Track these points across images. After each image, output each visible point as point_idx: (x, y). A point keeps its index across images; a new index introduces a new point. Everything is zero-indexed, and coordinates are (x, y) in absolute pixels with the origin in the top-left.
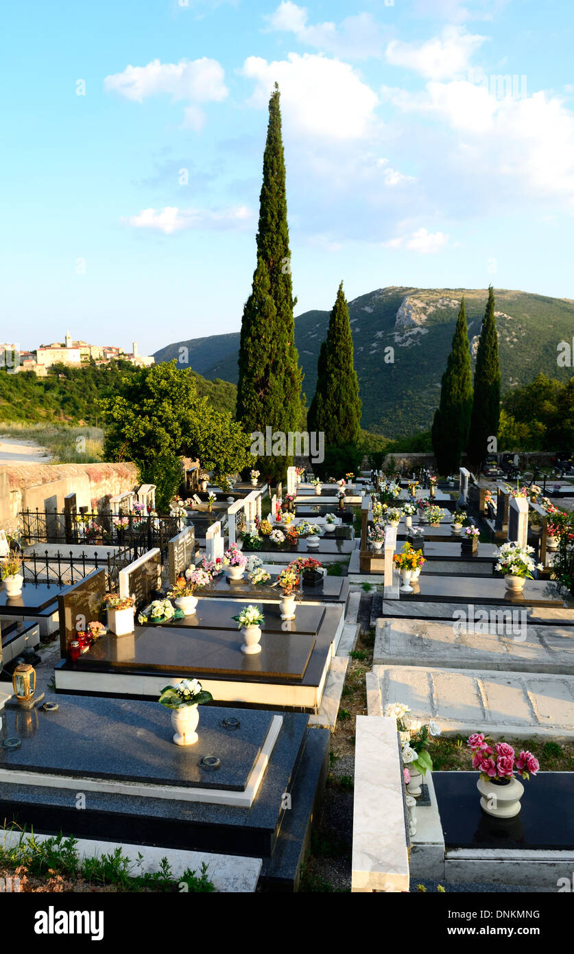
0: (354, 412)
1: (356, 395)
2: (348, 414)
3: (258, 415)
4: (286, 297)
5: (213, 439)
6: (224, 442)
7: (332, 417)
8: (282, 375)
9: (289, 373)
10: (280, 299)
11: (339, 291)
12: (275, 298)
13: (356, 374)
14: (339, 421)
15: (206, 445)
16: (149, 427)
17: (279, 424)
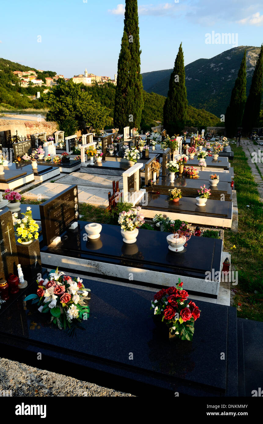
0: (184, 106)
1: (185, 98)
2: (181, 107)
3: (123, 105)
4: (136, 51)
5: (89, 113)
6: (93, 115)
7: (174, 108)
8: (134, 87)
9: (137, 86)
10: (133, 51)
11: (180, 48)
12: (131, 51)
13: (186, 88)
14: (177, 110)
15: (85, 116)
16: (61, 107)
17: (132, 109)
